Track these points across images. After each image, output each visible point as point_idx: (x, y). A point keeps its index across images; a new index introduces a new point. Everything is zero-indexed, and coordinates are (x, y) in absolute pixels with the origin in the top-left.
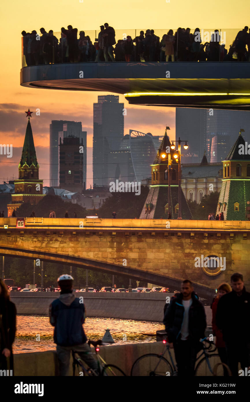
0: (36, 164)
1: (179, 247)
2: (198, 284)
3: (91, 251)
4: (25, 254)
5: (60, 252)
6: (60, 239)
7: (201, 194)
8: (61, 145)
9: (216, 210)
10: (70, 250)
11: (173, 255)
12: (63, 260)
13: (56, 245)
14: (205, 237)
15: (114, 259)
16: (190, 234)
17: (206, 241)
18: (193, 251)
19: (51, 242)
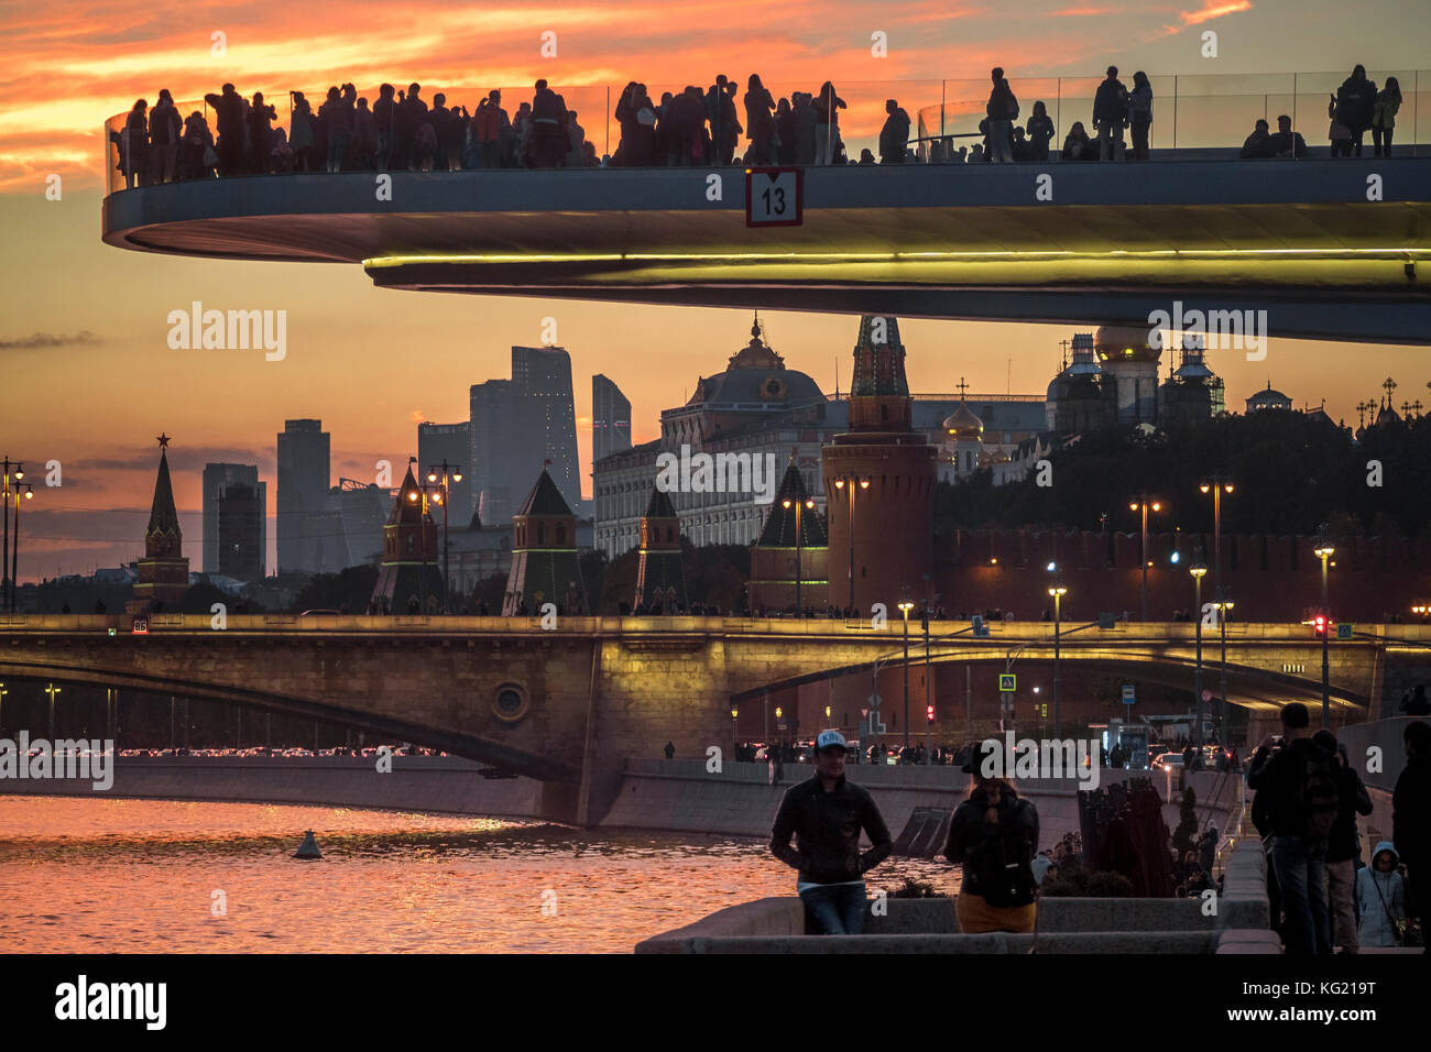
0: (177, 529)
1: (446, 669)
2: (482, 737)
3: (276, 678)
4: (150, 685)
5: (216, 681)
6: (216, 655)
7: (471, 581)
8: (221, 500)
9: (502, 604)
10: (236, 675)
11: (434, 683)
12: (223, 695)
13: (210, 667)
14: (496, 648)
15: (321, 692)
16: (467, 643)
17: (497, 656)
18: (472, 676)
19: (200, 661)
